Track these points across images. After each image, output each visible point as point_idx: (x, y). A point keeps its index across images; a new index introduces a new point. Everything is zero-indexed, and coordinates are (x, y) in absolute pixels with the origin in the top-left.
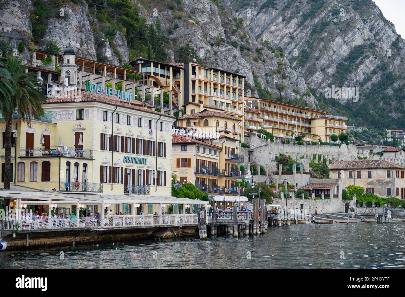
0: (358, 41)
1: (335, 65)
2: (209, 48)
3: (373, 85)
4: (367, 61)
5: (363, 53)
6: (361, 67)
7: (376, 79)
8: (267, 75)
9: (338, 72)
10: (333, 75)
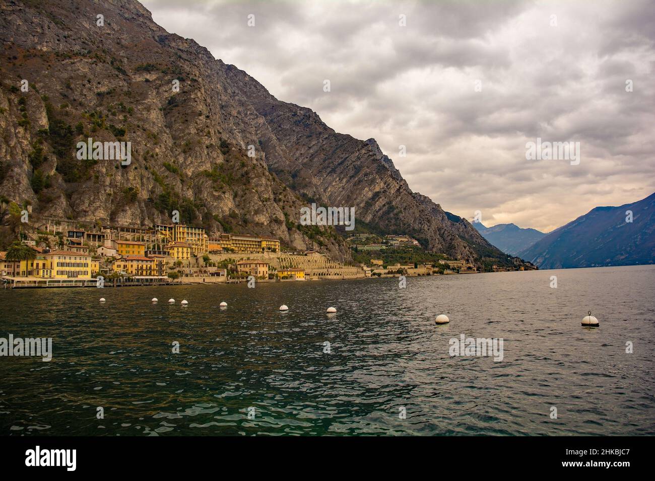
0: (377, 189)
1: (364, 202)
2: (261, 203)
3: (383, 212)
4: (381, 199)
5: (378, 196)
6: (377, 203)
7: (385, 209)
8: (296, 214)
9: (365, 206)
10: (363, 207)
